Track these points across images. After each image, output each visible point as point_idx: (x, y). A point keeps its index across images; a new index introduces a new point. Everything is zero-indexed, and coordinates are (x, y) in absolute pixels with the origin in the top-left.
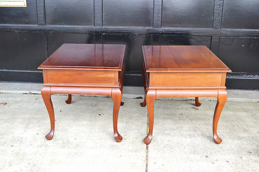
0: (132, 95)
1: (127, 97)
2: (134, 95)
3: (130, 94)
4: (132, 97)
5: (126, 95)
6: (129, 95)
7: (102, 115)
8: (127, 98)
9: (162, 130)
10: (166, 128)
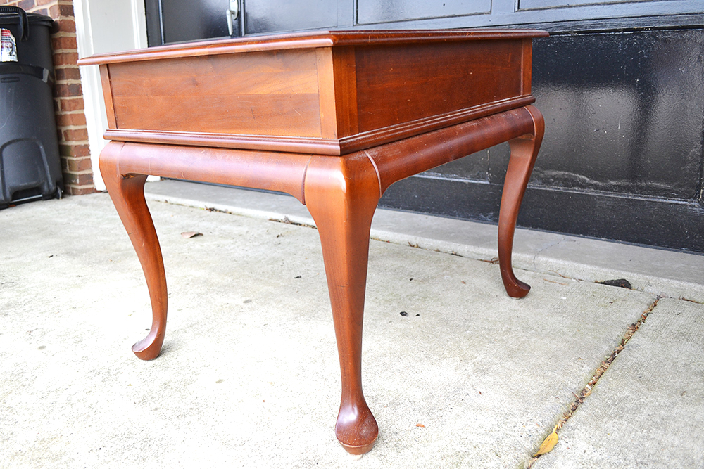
0: (589, 267)
1: (568, 274)
2: (596, 268)
3: (583, 262)
4: (588, 277)
5: (567, 263)
6: (576, 265)
7: (411, 316)
8: (566, 275)
9: (631, 456)
10: (664, 448)
